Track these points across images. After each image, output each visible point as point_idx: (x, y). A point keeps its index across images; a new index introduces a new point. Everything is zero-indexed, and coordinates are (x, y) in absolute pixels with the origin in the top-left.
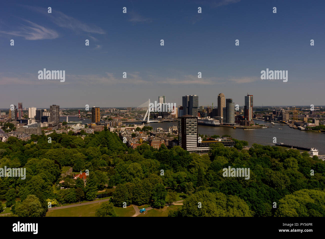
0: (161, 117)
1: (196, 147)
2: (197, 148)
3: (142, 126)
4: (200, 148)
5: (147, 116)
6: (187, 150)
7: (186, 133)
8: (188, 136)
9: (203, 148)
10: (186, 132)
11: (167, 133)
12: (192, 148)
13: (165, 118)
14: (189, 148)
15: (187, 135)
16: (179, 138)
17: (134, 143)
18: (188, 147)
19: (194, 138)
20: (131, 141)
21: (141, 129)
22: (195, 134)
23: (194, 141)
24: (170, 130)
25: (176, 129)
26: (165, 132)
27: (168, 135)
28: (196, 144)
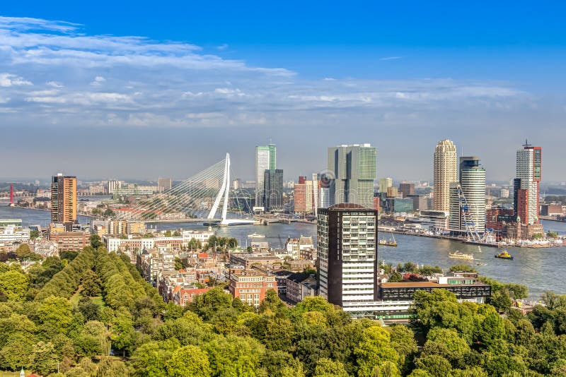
1: (370, 300)
2: (375, 303)
3: (207, 236)
4: (383, 303)
5: (221, 206)
6: (345, 309)
7: (341, 258)
8: (346, 268)
10: (341, 255)
11: (282, 257)
12: (359, 304)
13: (272, 213)
14: (351, 304)
15: (344, 265)
17: (182, 285)
18: (345, 301)
20: (175, 280)
21: (203, 244)
22: (370, 262)
23: (366, 284)
24: (290, 247)
25: (309, 246)
26: (277, 255)
27: (285, 263)
28: (372, 292)
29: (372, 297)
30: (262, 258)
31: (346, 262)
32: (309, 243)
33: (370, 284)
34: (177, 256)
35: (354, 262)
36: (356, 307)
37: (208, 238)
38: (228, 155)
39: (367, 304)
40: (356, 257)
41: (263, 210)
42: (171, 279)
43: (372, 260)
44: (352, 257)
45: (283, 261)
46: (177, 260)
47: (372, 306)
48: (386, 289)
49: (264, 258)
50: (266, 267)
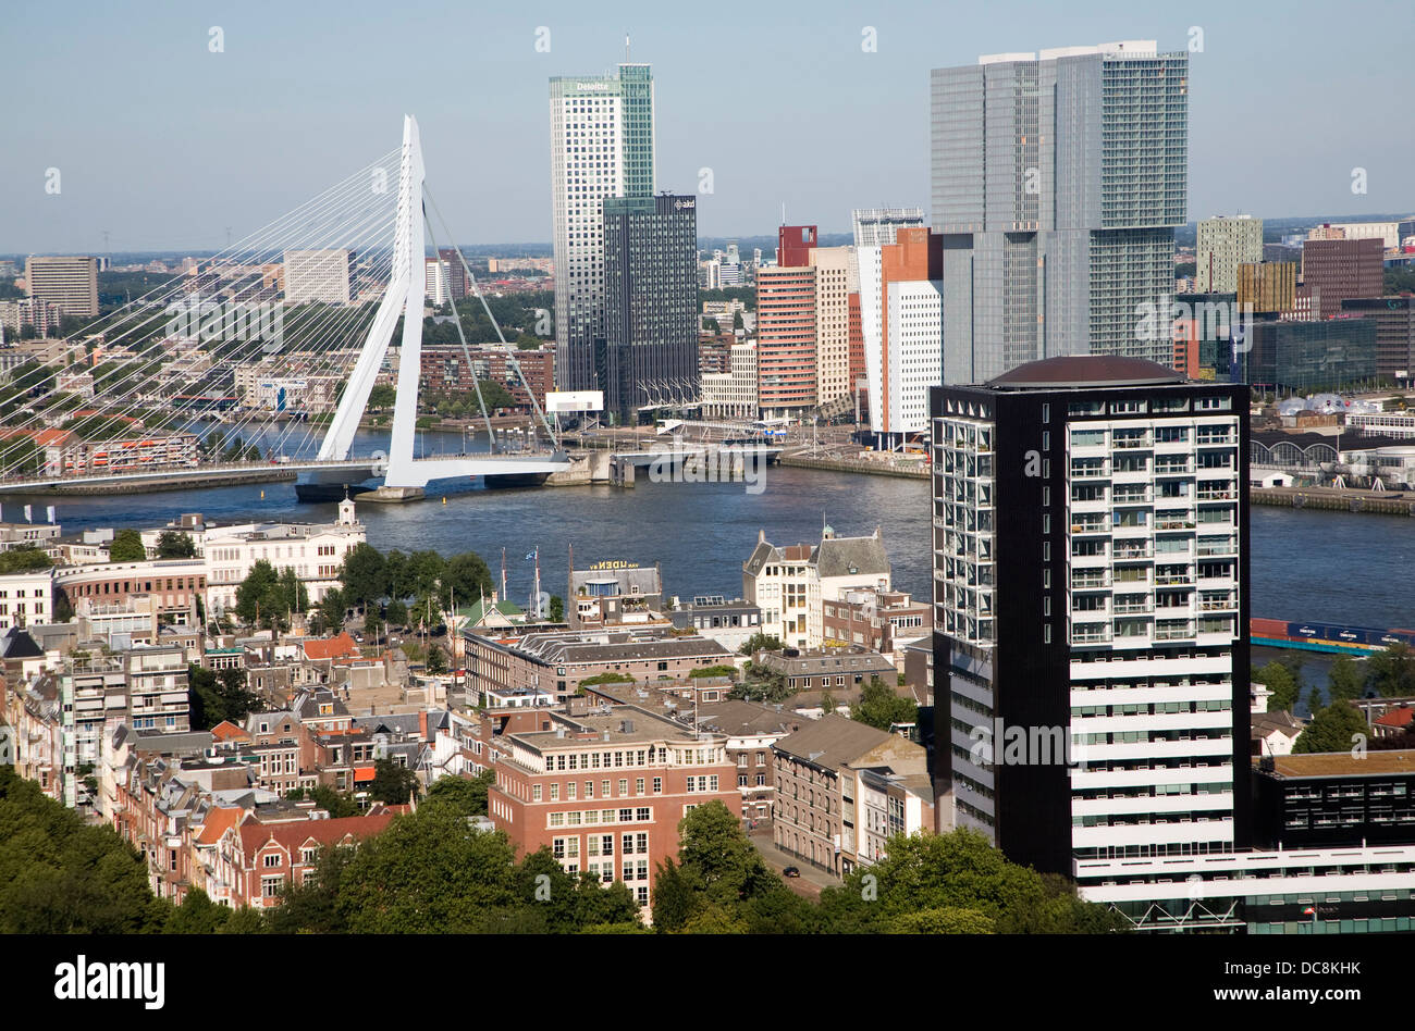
0: (594, 399)
1: (1216, 847)
2: (1242, 861)
3: (329, 550)
4: (1284, 858)
5: (382, 397)
6: (1091, 895)
7: (1060, 633)
8: (1091, 684)
9: (1325, 857)
10: (1059, 618)
11: (732, 638)
12: (1158, 865)
13: (647, 418)
14: (1116, 867)
15: (1078, 670)
16: (958, 685)
17: (243, 802)
18: (1088, 853)
19: (1194, 734)
20: (203, 778)
21: (314, 594)
22: (1212, 651)
23: (1194, 761)
24: (767, 590)
25: (871, 579)
26: (708, 633)
27: (754, 671)
28: (1226, 801)
29: (1225, 831)
30: (630, 652)
31: (1087, 656)
32: (866, 566)
33: (1214, 761)
34: (194, 656)
35: (1129, 655)
36: (1146, 879)
37: (338, 560)
38: (409, 125)
39: (1200, 863)
40: (1138, 626)
41: (598, 405)
42: (186, 777)
43: (1226, 638)
44: (1120, 626)
45: (739, 663)
46: (197, 680)
47: (1229, 875)
48: (1299, 785)
49: (644, 651)
50: (656, 693)
